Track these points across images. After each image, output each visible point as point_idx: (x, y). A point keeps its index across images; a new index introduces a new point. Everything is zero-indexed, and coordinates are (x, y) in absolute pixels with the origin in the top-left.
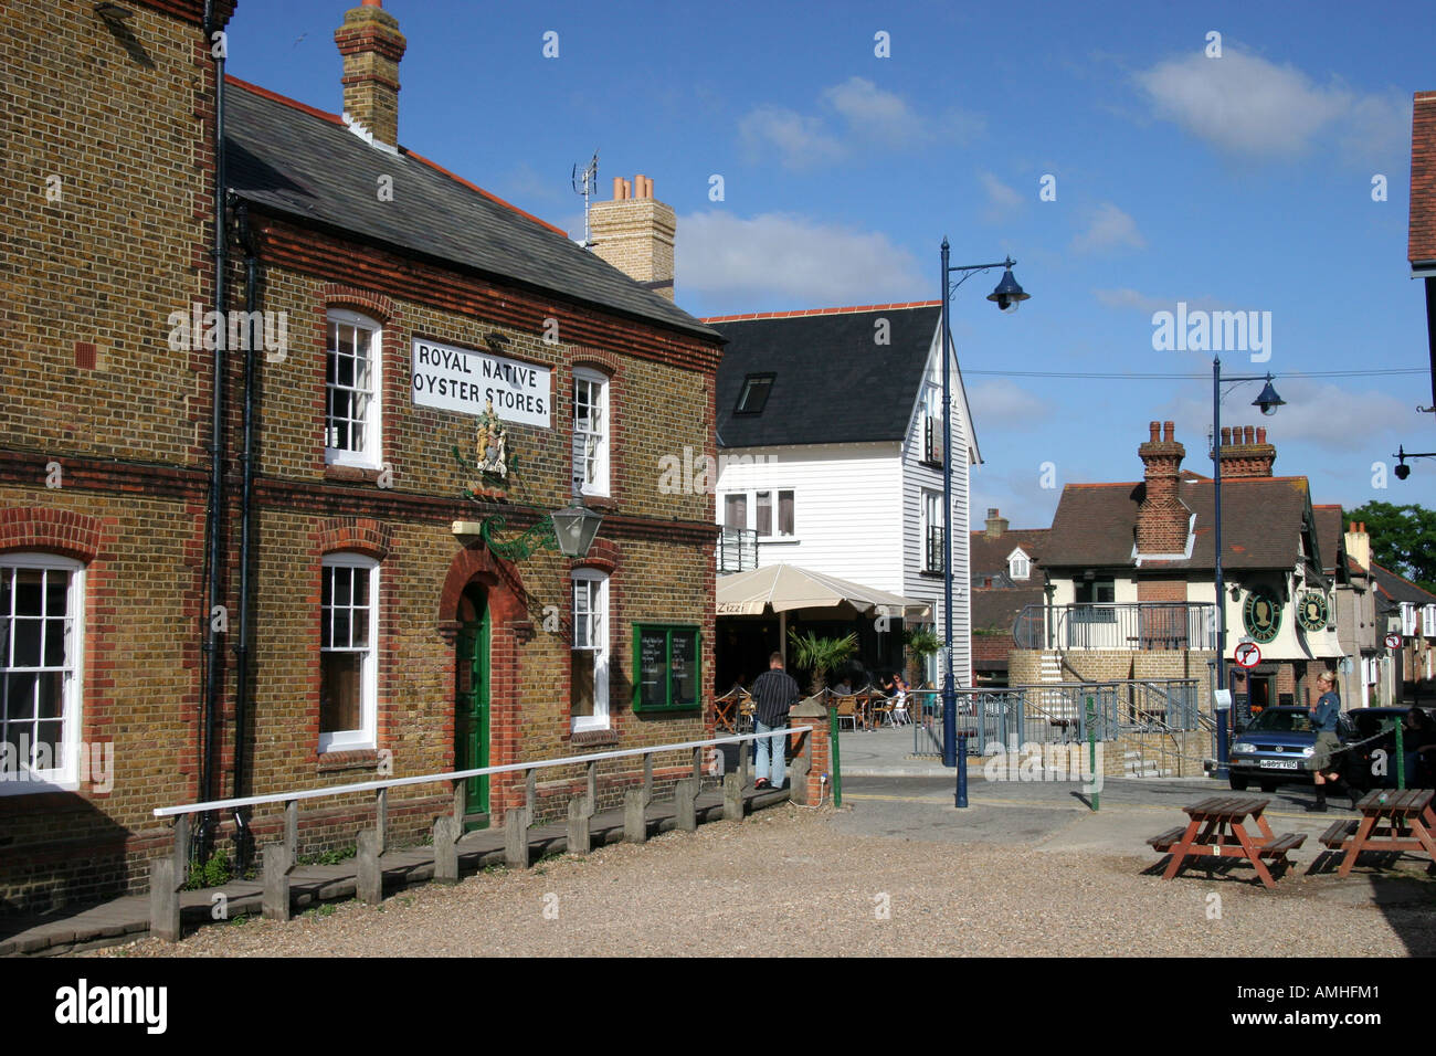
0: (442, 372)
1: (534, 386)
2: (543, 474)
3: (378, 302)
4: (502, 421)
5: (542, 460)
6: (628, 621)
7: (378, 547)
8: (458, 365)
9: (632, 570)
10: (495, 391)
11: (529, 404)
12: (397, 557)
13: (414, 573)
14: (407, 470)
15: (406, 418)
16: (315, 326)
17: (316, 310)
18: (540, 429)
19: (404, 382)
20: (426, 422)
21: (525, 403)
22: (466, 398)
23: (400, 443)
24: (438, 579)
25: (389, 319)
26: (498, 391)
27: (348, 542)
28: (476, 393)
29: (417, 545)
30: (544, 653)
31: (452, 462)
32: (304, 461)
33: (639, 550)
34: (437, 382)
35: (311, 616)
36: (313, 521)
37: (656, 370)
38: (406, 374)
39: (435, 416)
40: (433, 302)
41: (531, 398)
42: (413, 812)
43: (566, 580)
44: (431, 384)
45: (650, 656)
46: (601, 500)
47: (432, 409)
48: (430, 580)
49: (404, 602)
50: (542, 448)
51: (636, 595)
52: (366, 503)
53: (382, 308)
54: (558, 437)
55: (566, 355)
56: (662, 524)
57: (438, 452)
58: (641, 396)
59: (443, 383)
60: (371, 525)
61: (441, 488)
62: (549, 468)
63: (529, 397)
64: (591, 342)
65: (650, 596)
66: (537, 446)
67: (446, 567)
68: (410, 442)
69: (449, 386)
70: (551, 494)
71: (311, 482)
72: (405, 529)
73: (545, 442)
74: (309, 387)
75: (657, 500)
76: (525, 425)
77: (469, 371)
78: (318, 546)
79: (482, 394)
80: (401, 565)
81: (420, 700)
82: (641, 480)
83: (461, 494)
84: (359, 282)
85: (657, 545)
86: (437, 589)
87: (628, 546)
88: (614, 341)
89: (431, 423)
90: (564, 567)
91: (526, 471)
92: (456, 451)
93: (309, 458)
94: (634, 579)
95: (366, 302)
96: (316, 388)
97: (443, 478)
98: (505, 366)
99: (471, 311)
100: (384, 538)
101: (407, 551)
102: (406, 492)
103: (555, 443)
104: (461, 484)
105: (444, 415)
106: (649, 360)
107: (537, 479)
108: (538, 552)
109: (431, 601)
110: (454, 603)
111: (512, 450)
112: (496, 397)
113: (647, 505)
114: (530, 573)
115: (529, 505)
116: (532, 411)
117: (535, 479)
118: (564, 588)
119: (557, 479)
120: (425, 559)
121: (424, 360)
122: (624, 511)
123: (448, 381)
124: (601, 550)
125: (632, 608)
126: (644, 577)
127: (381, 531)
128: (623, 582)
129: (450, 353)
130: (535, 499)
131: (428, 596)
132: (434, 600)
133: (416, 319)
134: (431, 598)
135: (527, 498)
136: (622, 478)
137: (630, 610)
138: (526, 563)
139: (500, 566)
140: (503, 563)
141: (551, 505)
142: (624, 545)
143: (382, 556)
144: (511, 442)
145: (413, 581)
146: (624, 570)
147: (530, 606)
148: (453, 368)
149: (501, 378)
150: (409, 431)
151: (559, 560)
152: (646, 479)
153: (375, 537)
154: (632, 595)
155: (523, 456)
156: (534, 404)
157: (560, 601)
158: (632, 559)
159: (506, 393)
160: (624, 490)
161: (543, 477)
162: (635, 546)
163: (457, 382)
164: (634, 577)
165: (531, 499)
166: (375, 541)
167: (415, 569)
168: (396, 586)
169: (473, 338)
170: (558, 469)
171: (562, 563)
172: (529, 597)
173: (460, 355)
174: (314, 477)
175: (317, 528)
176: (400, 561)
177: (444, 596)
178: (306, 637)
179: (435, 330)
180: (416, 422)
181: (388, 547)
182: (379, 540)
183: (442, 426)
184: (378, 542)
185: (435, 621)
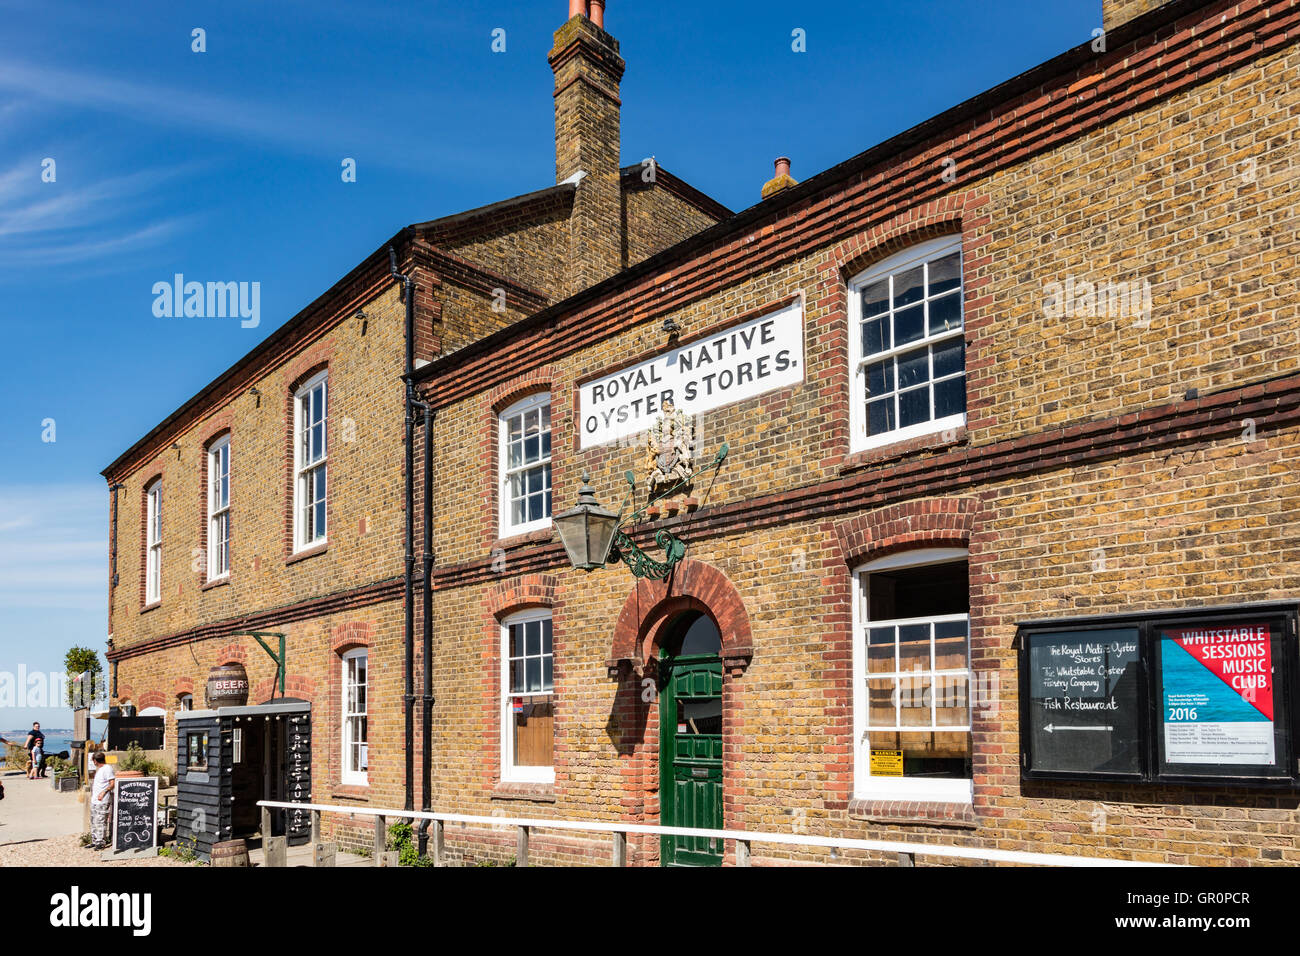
0: (620, 400)
1: (771, 340)
2: (780, 448)
3: (537, 376)
5: (775, 432)
8: (643, 381)
10: (699, 382)
11: (762, 368)
12: (562, 604)
13: (582, 616)
15: (568, 468)
16: (482, 432)
17: (482, 418)
19: (565, 435)
20: (592, 462)
21: (754, 372)
22: (655, 410)
24: (610, 616)
25: (550, 384)
26: (705, 379)
34: (617, 411)
36: (485, 591)
38: (568, 426)
39: (603, 451)
41: (766, 358)
43: (832, 581)
44: (608, 418)
48: (601, 619)
49: (570, 646)
50: (774, 416)
53: (540, 380)
55: (825, 266)
56: (1117, 422)
59: (622, 410)
60: (535, 580)
63: (763, 360)
66: (761, 418)
67: (621, 604)
68: (575, 488)
69: (630, 410)
70: (793, 471)
72: (570, 575)
73: (781, 405)
77: (658, 380)
78: (490, 610)
79: (679, 394)
80: (565, 611)
82: (1053, 363)
84: (514, 372)
85: (1112, 466)
86: (609, 628)
89: (599, 460)
90: (826, 564)
91: (743, 458)
92: (631, 476)
93: (479, 541)
95: (526, 384)
98: (714, 344)
100: (548, 589)
105: (614, 445)
108: (773, 554)
109: (602, 641)
110: (631, 639)
111: (720, 440)
112: (702, 387)
113: (1073, 402)
114: (757, 584)
115: (749, 499)
116: (768, 373)
117: (762, 461)
118: (829, 592)
119: (808, 446)
120: (594, 599)
121: (598, 397)
122: (989, 438)
123: (629, 405)
124: (921, 519)
125: (1022, 597)
126: (1067, 536)
127: (544, 584)
128: (993, 557)
129: (632, 374)
130: (762, 487)
131: (598, 637)
132: (606, 640)
133: (579, 367)
134: (601, 638)
135: (747, 490)
136: (984, 383)
137: (1017, 603)
138: (747, 573)
139: (702, 585)
140: (706, 581)
141: (796, 485)
142: (992, 495)
143: (550, 606)
144: (716, 432)
145: (581, 624)
146: (993, 536)
147: (755, 627)
148: (635, 388)
149: (710, 361)
150: (572, 479)
151: (817, 555)
152: (1069, 356)
153: (540, 590)
154: (1022, 575)
155: (741, 440)
156: (771, 365)
157: (819, 612)
158: (1021, 511)
159: (718, 376)
160: (989, 401)
161: (779, 453)
162: (1030, 487)
163: (641, 400)
164: (1029, 542)
165: (755, 489)
166: (539, 594)
167: (583, 611)
168: (563, 632)
169: (652, 342)
170: (811, 431)
171: (823, 558)
172: (753, 615)
173: (645, 368)
174: (483, 554)
175: (487, 595)
176: (567, 607)
177: (618, 634)
178: (480, 686)
179: (600, 365)
180: (580, 467)
181: (553, 596)
182: (544, 592)
183: (614, 456)
184: (542, 593)
185: (606, 661)
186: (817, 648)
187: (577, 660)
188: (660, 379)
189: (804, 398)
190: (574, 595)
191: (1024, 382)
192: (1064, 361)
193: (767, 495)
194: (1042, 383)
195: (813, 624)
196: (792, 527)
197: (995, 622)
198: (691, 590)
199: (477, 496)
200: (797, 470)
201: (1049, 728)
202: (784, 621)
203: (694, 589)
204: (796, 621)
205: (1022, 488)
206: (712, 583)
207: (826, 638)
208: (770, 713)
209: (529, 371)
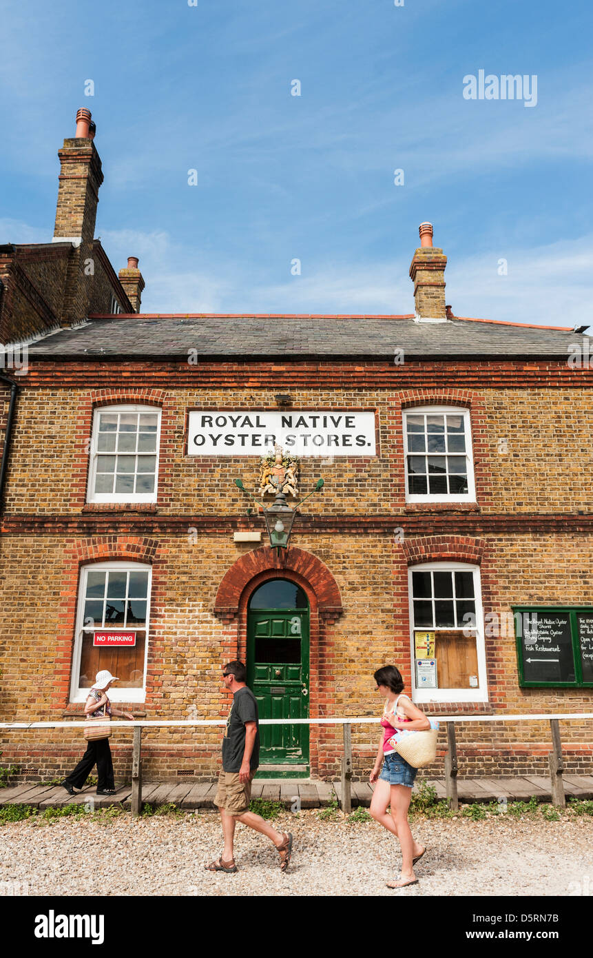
0: (228, 430)
1: (352, 427)
2: (363, 490)
5: (359, 480)
7: (141, 556)
8: (250, 424)
9: (508, 561)
11: (345, 440)
12: (165, 562)
13: (185, 573)
14: (178, 500)
15: (178, 465)
17: (81, 408)
18: (359, 457)
19: (176, 441)
20: (202, 466)
21: (340, 440)
22: (259, 445)
23: (170, 483)
24: (214, 576)
25: (162, 403)
26: (302, 436)
27: (108, 554)
28: (272, 440)
30: (368, 633)
31: (233, 490)
32: (62, 503)
33: (520, 543)
34: (223, 438)
35: (63, 604)
36: (70, 541)
38: (178, 437)
39: (214, 461)
40: (209, 385)
41: (348, 436)
42: (172, 755)
43: (400, 572)
44: (215, 440)
45: (545, 636)
47: (210, 456)
48: (205, 577)
49: (170, 594)
50: (358, 471)
51: (517, 582)
54: (383, 461)
55: (393, 399)
57: (219, 486)
59: (231, 438)
60: (134, 540)
61: (220, 510)
62: (370, 485)
63: (344, 437)
65: (541, 583)
66: (350, 470)
67: (226, 568)
68: (183, 481)
69: (238, 440)
71: (69, 516)
72: (173, 542)
73: (363, 466)
74: (70, 456)
75: (546, 499)
76: (336, 456)
77: (262, 426)
78: (75, 557)
79: (281, 440)
80: (168, 567)
81: (191, 668)
82: (519, 484)
83: (245, 512)
84: (125, 385)
86: (213, 584)
87: (499, 540)
89: (208, 466)
90: (395, 562)
91: (335, 490)
92: (238, 483)
93: (68, 500)
95: (135, 396)
96: (77, 456)
98: (310, 417)
99: (259, 385)
100: (149, 549)
101: (176, 556)
102: (174, 516)
104: (246, 505)
105: (225, 459)
106: (522, 388)
107: (352, 495)
108: (356, 551)
109: (206, 593)
110: (235, 594)
111: (317, 476)
112: (300, 440)
113: (530, 504)
114: (345, 568)
115: (338, 515)
116: (351, 445)
117: (349, 495)
118: (397, 579)
119: (382, 493)
120: (198, 562)
121: (207, 424)
122: (490, 512)
123: (236, 436)
124: (454, 546)
125: (510, 593)
126: (531, 566)
127: (144, 544)
128: (494, 571)
129: (239, 417)
130: (349, 510)
131: (201, 590)
132: (210, 592)
133: (191, 399)
134: (205, 590)
135: (338, 510)
136: (486, 484)
137: (508, 596)
138: (337, 560)
139: (301, 564)
140: (304, 561)
141: (374, 513)
142: (493, 540)
143: (151, 562)
144: (314, 470)
145: (184, 578)
146: (495, 561)
147: (343, 595)
148: (242, 426)
149: (306, 426)
150: (181, 473)
151: (388, 556)
152: (527, 483)
153: (139, 549)
154: (510, 582)
155: (333, 479)
156: (353, 440)
157: (390, 589)
158: (508, 551)
159: (312, 437)
160: (490, 494)
161: (362, 493)
162: (511, 540)
163: (247, 435)
164: (513, 567)
165: (344, 510)
166: (138, 552)
167: (186, 570)
168: (165, 583)
169: (262, 402)
170: (384, 485)
171: (393, 559)
172: (342, 587)
173: (252, 416)
174: (72, 512)
175: (74, 545)
176: (168, 564)
177: (222, 589)
178: (57, 619)
179: (215, 404)
180: (189, 467)
181: (153, 555)
182: (143, 551)
183: (223, 466)
184: (141, 551)
185: (209, 608)
186: (389, 611)
187: (178, 605)
188: (264, 426)
189: (379, 466)
190: (178, 557)
191: (506, 489)
192: (524, 484)
193: (352, 516)
194: (515, 492)
195: (388, 597)
196: (370, 538)
197: (497, 604)
198: (291, 565)
200: (375, 505)
201: (529, 660)
202: (365, 593)
203: (294, 565)
204: (375, 594)
205: (508, 540)
206: (309, 563)
207: (395, 606)
208: (356, 649)
209: (140, 388)
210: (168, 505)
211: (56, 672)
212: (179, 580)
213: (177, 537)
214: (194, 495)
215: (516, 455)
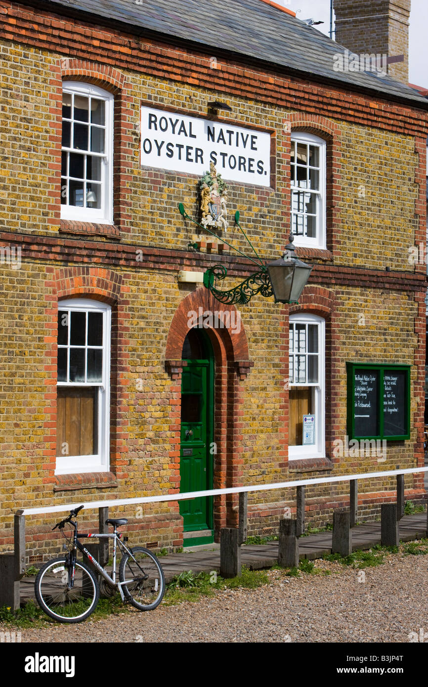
0: (168, 137)
1: (256, 149)
2: (264, 228)
3: (110, 75)
4: (225, 181)
5: (262, 216)
6: (342, 361)
7: (109, 293)
8: (185, 131)
9: (346, 315)
10: (218, 154)
11: (250, 165)
12: (126, 302)
13: (143, 317)
14: (137, 225)
15: (135, 179)
16: (52, 97)
17: (52, 82)
18: (261, 188)
19: (133, 146)
20: (153, 182)
21: (247, 164)
22: (191, 160)
23: (129, 201)
24: (165, 322)
25: (120, 90)
26: (221, 154)
27: (82, 289)
28: (201, 156)
29: (146, 292)
30: (264, 389)
31: (178, 217)
32: (41, 217)
33: (353, 297)
34: (165, 146)
35: (48, 354)
36: (50, 270)
37: (370, 135)
38: (136, 139)
39: (162, 177)
40: (160, 74)
41: (253, 160)
42: (142, 528)
43: (284, 324)
44: (159, 148)
45: (364, 392)
46: (318, 252)
47: (159, 170)
48: (158, 323)
49: (133, 343)
50: (262, 205)
51: (350, 338)
52: (98, 254)
53: (113, 81)
54: (277, 195)
56: (375, 273)
57: (165, 209)
58: (356, 158)
59: (170, 147)
60: (102, 273)
61: (168, 242)
62: (269, 223)
63: (250, 160)
64: (308, 109)
65: (363, 339)
66: (257, 203)
67: (172, 312)
69: (175, 150)
70: (271, 246)
71: (47, 236)
72: (134, 278)
73: (265, 199)
74: (46, 152)
75: (370, 252)
76: (246, 185)
77: (194, 137)
78: (54, 292)
79: (207, 157)
80: (131, 309)
81: (148, 430)
82: (356, 234)
83: (186, 246)
84: (92, 58)
85: (370, 292)
86: (164, 331)
87: (343, 293)
88: (330, 108)
89: (158, 183)
90: (282, 313)
91: (247, 226)
92: (181, 208)
93: (46, 214)
94: (349, 323)
96: (52, 152)
97: (169, 231)
98: (228, 131)
99: (196, 82)
100: (115, 285)
101: (136, 297)
103: (274, 201)
104: (186, 237)
105: (172, 177)
106: (363, 125)
107: (257, 233)
109: (158, 343)
110: (179, 344)
111: (235, 207)
112: (220, 160)
113: (361, 256)
114: (251, 317)
116: (253, 172)
118: (283, 331)
119: (276, 233)
121: (153, 125)
122: (338, 262)
123: (175, 145)
124: (317, 297)
125: (346, 349)
127: (111, 279)
128: (338, 326)
129: (177, 121)
130: (255, 251)
131: (155, 338)
132: (161, 341)
134: (158, 339)
135: (248, 250)
137: (344, 352)
141: (270, 256)
142: (338, 293)
143: (115, 302)
144: (233, 200)
145: (142, 324)
147: (251, 347)
148: (180, 133)
149: (224, 142)
150: (138, 190)
151: (278, 306)
153: (107, 284)
154: (346, 338)
155: (245, 213)
156: (255, 166)
157: (279, 342)
159: (229, 156)
161: (263, 231)
163: (183, 146)
165: (252, 251)
166: (106, 288)
167: (144, 313)
168: (127, 329)
169: (197, 106)
170: (277, 224)
172: (249, 339)
174: (50, 231)
175: (54, 276)
176: (130, 306)
177: (170, 338)
178: (43, 372)
179: (162, 100)
180: (144, 182)
181: (118, 293)
182: (111, 287)
183: (170, 185)
184: (109, 289)
185: (161, 360)
186: (277, 365)
187: (138, 356)
192: (359, 235)
194: (353, 242)
195: (276, 350)
199: (44, 164)
202: (264, 345)
204: (269, 347)
208: (256, 406)
209: (103, 64)
210: (128, 230)
211: (47, 439)
212: (139, 326)
213: (136, 272)
214: (148, 220)
215: (356, 202)
